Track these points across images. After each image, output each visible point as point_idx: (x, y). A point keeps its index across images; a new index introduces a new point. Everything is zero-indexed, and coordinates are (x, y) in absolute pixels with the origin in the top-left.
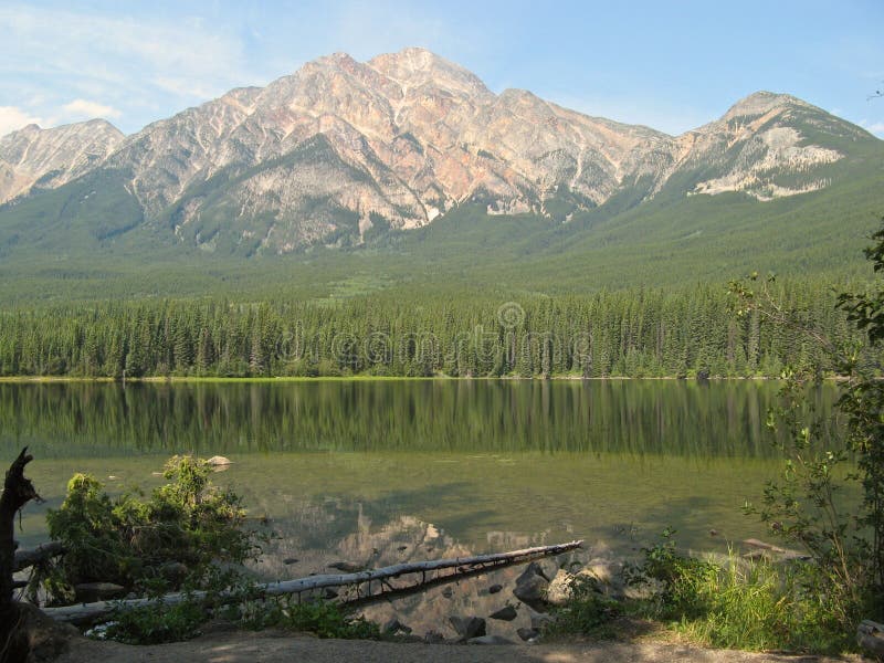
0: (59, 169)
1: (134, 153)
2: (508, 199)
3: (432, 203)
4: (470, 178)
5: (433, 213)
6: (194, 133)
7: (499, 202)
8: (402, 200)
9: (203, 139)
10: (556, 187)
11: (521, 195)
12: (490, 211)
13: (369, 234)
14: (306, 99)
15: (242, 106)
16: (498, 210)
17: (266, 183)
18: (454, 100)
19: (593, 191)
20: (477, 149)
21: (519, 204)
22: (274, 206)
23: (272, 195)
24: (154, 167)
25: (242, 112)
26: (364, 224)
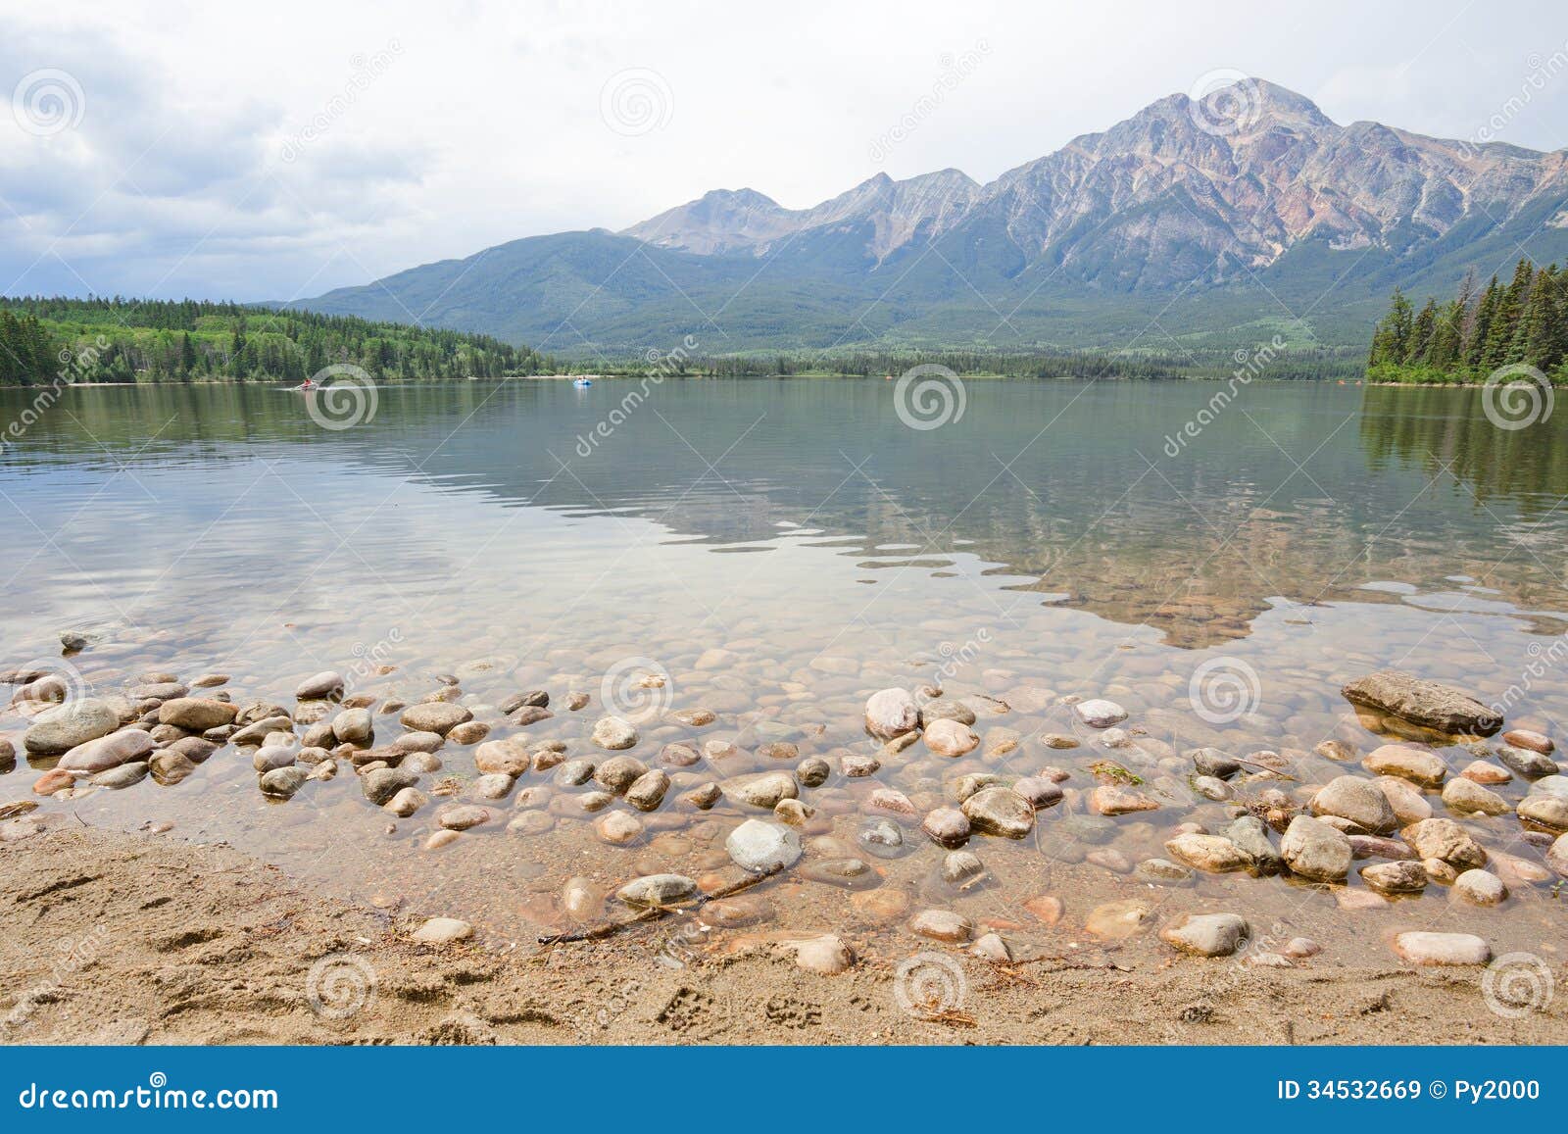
0: (929, 215)
1: (1005, 203)
2: (1349, 233)
3: (1274, 239)
4: (1311, 214)
5: (1278, 248)
6: (1050, 182)
7: (1340, 236)
8: (1250, 239)
9: (1059, 186)
10: (1398, 219)
11: (1362, 229)
12: (1333, 246)
13: (1227, 273)
14: (1150, 146)
15: (1086, 152)
16: (1339, 244)
17: (1136, 231)
18: (1296, 137)
19: (1437, 220)
20: (1319, 185)
21: (1360, 238)
22: (1143, 250)
23: (1142, 241)
24: (1024, 215)
25: (1088, 160)
26: (1221, 261)
